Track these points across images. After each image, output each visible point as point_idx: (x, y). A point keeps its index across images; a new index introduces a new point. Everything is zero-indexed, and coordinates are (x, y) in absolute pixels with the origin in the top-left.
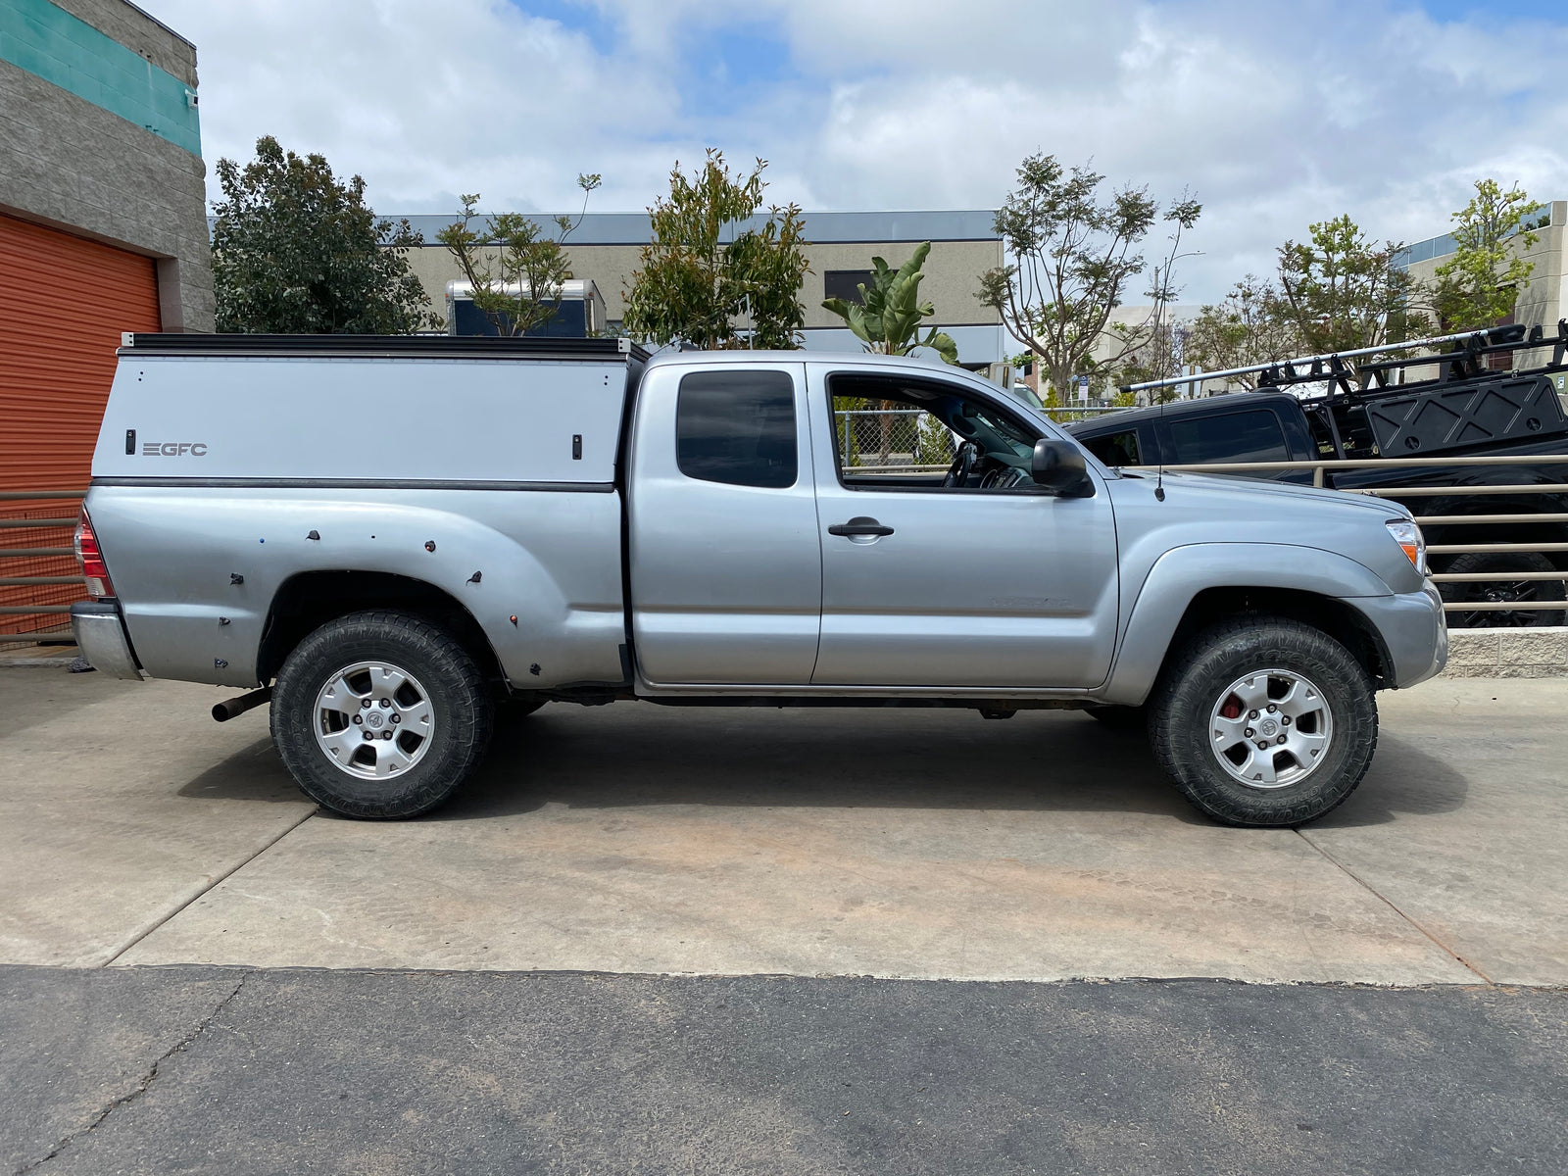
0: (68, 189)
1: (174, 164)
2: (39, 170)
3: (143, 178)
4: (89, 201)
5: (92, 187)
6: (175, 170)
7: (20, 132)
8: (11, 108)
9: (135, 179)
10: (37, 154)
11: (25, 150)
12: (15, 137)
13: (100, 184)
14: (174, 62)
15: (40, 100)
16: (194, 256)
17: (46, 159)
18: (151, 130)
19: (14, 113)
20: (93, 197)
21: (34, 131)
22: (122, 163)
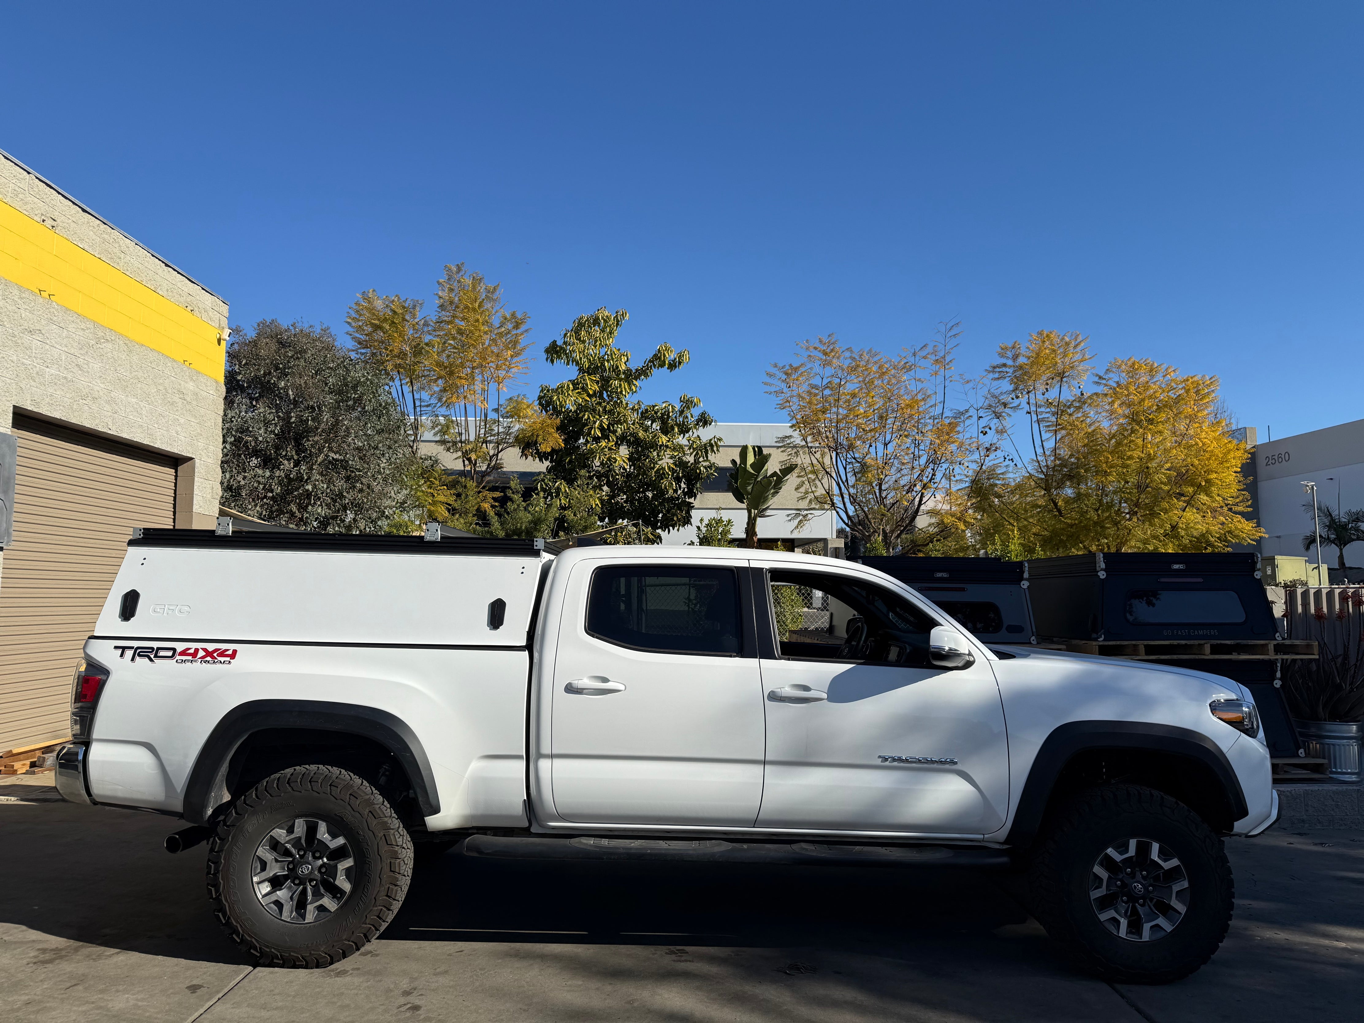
0: (116, 408)
1: (201, 388)
2: (96, 395)
3: (176, 398)
4: (131, 417)
5: (135, 406)
6: (202, 392)
7: (86, 366)
8: (81, 349)
9: (169, 399)
10: (96, 382)
11: (87, 380)
12: (81, 370)
13: (142, 404)
14: (210, 313)
15: (104, 342)
16: (208, 456)
17: (102, 386)
18: (187, 363)
19: (82, 352)
20: (135, 414)
21: (96, 366)
22: (161, 388)
